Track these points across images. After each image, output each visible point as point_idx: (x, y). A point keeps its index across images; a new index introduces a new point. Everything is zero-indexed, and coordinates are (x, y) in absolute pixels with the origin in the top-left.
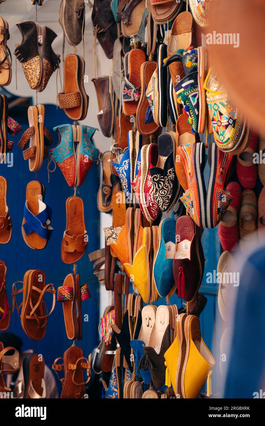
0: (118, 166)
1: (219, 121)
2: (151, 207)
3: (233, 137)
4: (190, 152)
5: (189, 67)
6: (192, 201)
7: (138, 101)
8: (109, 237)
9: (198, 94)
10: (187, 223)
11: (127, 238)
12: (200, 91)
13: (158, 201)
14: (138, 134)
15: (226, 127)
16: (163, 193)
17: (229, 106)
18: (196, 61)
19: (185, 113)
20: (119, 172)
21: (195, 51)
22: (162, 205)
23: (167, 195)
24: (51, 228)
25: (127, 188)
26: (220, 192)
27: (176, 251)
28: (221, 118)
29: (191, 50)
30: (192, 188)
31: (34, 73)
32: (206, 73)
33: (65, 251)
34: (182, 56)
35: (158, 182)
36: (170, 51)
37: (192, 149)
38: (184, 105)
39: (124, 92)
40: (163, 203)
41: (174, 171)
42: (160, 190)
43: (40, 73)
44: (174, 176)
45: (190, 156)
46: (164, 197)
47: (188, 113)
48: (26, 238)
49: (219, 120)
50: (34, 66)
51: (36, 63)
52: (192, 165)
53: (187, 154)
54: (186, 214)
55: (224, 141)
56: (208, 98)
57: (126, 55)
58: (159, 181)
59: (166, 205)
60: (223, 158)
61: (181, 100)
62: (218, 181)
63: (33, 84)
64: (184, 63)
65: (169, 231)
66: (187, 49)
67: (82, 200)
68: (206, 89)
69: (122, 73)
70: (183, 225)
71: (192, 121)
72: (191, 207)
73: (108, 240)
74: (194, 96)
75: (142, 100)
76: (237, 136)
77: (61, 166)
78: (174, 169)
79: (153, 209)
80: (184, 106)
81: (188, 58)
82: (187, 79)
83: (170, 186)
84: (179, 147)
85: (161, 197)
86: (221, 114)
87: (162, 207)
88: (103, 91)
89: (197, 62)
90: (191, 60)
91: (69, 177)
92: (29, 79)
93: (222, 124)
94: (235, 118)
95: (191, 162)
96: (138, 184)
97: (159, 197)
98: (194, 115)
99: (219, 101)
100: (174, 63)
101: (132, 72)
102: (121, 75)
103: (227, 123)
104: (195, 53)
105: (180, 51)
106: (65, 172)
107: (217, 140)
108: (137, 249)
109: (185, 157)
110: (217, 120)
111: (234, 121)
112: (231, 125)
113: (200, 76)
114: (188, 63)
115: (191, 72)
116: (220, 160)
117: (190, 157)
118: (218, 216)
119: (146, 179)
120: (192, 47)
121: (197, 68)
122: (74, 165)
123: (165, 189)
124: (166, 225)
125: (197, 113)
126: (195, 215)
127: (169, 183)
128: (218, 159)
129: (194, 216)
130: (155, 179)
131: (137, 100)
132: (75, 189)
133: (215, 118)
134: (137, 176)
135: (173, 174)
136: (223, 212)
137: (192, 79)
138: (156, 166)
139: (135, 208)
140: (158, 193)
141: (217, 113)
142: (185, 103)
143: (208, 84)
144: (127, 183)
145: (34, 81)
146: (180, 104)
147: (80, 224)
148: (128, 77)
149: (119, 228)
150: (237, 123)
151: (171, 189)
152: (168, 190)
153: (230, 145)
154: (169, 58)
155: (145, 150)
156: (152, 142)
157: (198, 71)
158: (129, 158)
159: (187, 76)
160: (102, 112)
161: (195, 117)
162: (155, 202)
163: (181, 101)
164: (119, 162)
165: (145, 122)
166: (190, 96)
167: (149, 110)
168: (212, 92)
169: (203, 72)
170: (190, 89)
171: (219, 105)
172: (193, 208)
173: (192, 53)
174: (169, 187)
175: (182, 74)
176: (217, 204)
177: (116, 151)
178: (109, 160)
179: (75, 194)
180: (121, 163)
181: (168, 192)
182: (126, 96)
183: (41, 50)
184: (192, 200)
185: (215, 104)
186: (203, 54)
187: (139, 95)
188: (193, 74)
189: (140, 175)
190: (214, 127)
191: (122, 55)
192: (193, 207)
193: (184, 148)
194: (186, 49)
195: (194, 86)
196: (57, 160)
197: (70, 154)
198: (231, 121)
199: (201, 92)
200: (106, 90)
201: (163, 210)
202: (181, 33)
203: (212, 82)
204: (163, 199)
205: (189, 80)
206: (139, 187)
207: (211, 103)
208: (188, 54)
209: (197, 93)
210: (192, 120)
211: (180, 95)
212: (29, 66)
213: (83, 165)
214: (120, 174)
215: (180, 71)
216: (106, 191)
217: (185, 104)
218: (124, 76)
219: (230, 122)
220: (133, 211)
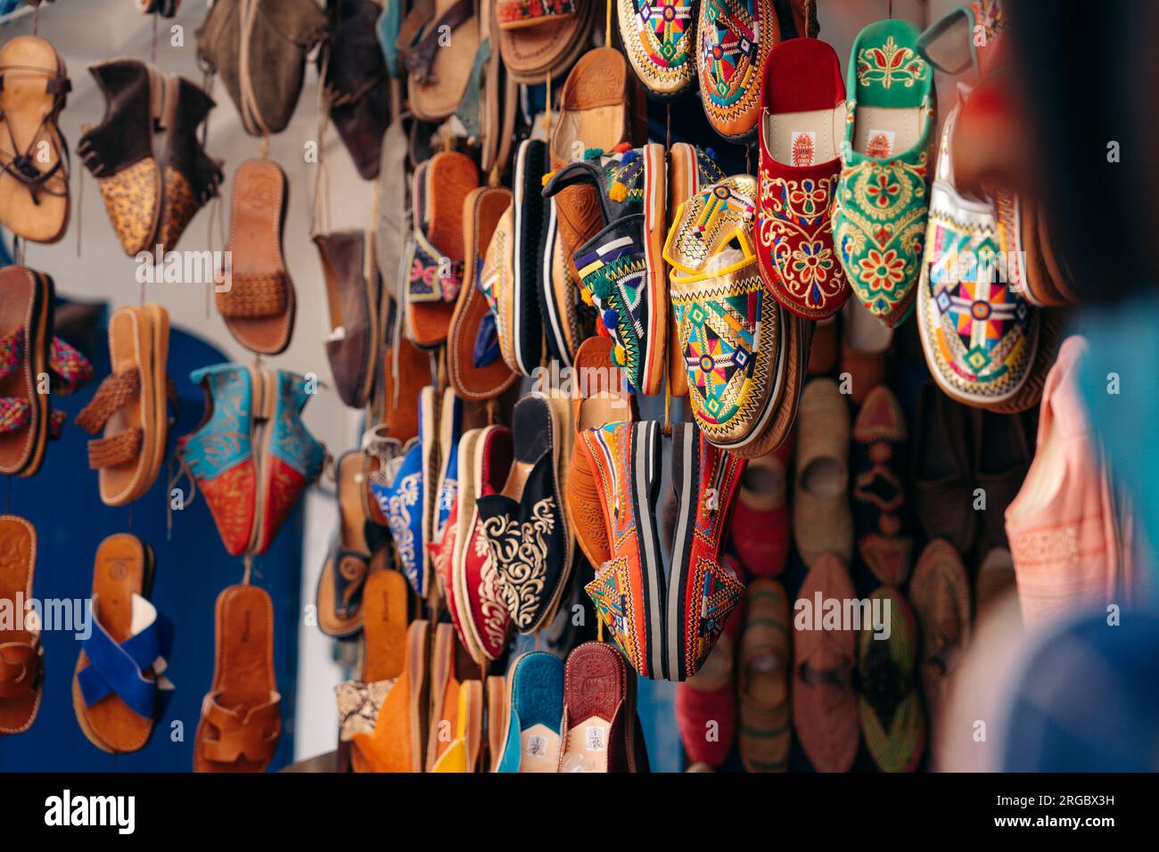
0: (388, 492)
1: (704, 356)
2: (485, 617)
3: (749, 405)
4: (619, 448)
5: (620, 200)
6: (623, 597)
7: (455, 300)
8: (352, 713)
9: (643, 279)
10: (598, 666)
11: (408, 717)
12: (649, 270)
13: (507, 599)
14: (449, 397)
15: (728, 374)
16: (518, 573)
17: (735, 314)
18: (639, 184)
19: (604, 332)
20: (389, 511)
21: (636, 155)
22: (519, 611)
23: (529, 579)
24: (167, 685)
25: (411, 562)
26: (709, 570)
27: (566, 751)
28: (711, 348)
29: (623, 152)
30: (622, 556)
31: (136, 209)
32: (668, 219)
33: (207, 756)
34: (598, 168)
35: (503, 540)
36: (558, 153)
37: (625, 439)
38: (603, 308)
39: (412, 274)
40: (521, 603)
41: (553, 506)
42: (509, 564)
43: (154, 208)
44: (552, 521)
45: (617, 461)
46: (521, 585)
47: (613, 332)
48: (84, 714)
49: (708, 352)
50: (135, 190)
51: (142, 181)
52: (623, 487)
53: (608, 453)
54: (595, 638)
55: (721, 415)
56: (676, 288)
57: (419, 169)
58: (505, 535)
59: (528, 609)
60: (717, 467)
61: (592, 295)
62: (701, 534)
63: (130, 242)
64: (604, 190)
65: (536, 691)
66: (612, 151)
67: (267, 598)
68: (670, 261)
69: (407, 218)
70: (588, 671)
71: (626, 357)
72: (621, 613)
73: (347, 725)
74: (634, 284)
75: (468, 295)
76: (758, 400)
77: (209, 493)
78: (555, 501)
79: (493, 625)
80: (603, 313)
81: (616, 174)
82: (613, 233)
83: (541, 552)
84: (586, 433)
85: (515, 585)
86: (712, 336)
87: (518, 617)
88: (346, 271)
89: (643, 188)
90: (623, 181)
91: (234, 524)
92: (121, 226)
93: (717, 366)
94: (755, 349)
95: (622, 478)
96: (447, 548)
97: (506, 587)
98: (631, 338)
99: (708, 299)
100: (570, 188)
101: (439, 219)
102: (404, 226)
103: (731, 364)
104: (635, 161)
105: (593, 154)
106: (221, 511)
107: (699, 413)
108: (440, 750)
109: (604, 461)
110: (700, 353)
111: (752, 358)
112: (742, 368)
113: (651, 226)
114: (615, 189)
115: (622, 215)
116: (707, 475)
117: (619, 464)
118: (700, 644)
119: (474, 531)
120: (627, 144)
121: (643, 203)
122: (250, 489)
123: (524, 563)
124: (528, 672)
125: (641, 333)
126: (630, 637)
127: (536, 543)
128: (702, 471)
129: (627, 642)
130: (493, 529)
131: (449, 297)
132: (248, 562)
133: (694, 345)
134: (444, 523)
135: (551, 515)
136: (714, 630)
137: (625, 236)
138: (502, 493)
139: (434, 621)
140: (504, 574)
141: (701, 332)
142: (604, 302)
143: (674, 247)
144: (412, 545)
145: (135, 233)
146: (589, 305)
147: (259, 672)
148: (425, 229)
149: (384, 685)
150: (760, 365)
151: (542, 563)
152: (534, 562)
153: (739, 429)
154: (558, 174)
155: (472, 445)
156: (494, 422)
157: (645, 212)
158: (418, 468)
159: (611, 225)
160: (339, 333)
161: (634, 346)
162: (497, 603)
163: (594, 296)
164: (390, 479)
165: (475, 361)
166: (621, 283)
167: (486, 325)
168: (687, 272)
169: (659, 217)
170: (621, 264)
171: (708, 308)
172: (627, 616)
173: (627, 160)
174: (537, 555)
175: (595, 222)
176: (700, 607)
177: (383, 447)
178: (359, 478)
179: (246, 579)
180: (397, 485)
181: (532, 569)
182: (418, 285)
183: (161, 143)
184: (622, 592)
185: (696, 306)
186: (657, 165)
187: (457, 283)
188: (629, 220)
189: (454, 520)
190: (693, 374)
191: (409, 167)
192: (625, 615)
193: (599, 436)
194: (611, 149)
195: (632, 254)
196: (198, 473)
197: (242, 453)
198: (741, 358)
199: (653, 273)
200: (354, 269)
201: (521, 625)
202: (591, 105)
203: (687, 243)
204: (518, 591)
205: (619, 236)
206: (451, 555)
207: (684, 304)
208: (614, 163)
209: (642, 274)
210: (625, 352)
211: (592, 279)
212: (120, 190)
213: (278, 489)
214: (391, 516)
215: (588, 213)
216: (350, 568)
217: (605, 306)
218: (412, 228)
219: (738, 359)
220: (430, 632)
